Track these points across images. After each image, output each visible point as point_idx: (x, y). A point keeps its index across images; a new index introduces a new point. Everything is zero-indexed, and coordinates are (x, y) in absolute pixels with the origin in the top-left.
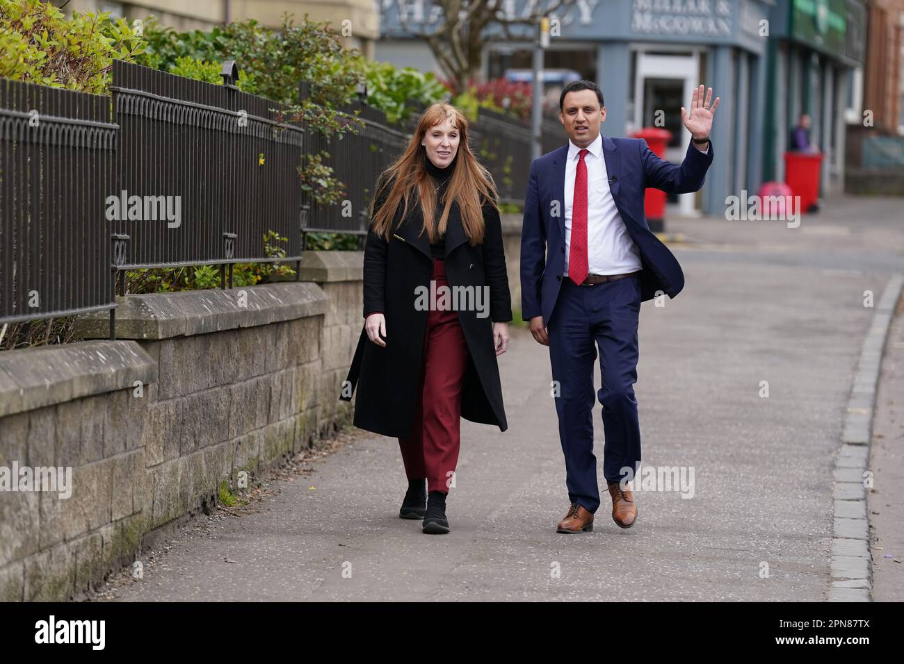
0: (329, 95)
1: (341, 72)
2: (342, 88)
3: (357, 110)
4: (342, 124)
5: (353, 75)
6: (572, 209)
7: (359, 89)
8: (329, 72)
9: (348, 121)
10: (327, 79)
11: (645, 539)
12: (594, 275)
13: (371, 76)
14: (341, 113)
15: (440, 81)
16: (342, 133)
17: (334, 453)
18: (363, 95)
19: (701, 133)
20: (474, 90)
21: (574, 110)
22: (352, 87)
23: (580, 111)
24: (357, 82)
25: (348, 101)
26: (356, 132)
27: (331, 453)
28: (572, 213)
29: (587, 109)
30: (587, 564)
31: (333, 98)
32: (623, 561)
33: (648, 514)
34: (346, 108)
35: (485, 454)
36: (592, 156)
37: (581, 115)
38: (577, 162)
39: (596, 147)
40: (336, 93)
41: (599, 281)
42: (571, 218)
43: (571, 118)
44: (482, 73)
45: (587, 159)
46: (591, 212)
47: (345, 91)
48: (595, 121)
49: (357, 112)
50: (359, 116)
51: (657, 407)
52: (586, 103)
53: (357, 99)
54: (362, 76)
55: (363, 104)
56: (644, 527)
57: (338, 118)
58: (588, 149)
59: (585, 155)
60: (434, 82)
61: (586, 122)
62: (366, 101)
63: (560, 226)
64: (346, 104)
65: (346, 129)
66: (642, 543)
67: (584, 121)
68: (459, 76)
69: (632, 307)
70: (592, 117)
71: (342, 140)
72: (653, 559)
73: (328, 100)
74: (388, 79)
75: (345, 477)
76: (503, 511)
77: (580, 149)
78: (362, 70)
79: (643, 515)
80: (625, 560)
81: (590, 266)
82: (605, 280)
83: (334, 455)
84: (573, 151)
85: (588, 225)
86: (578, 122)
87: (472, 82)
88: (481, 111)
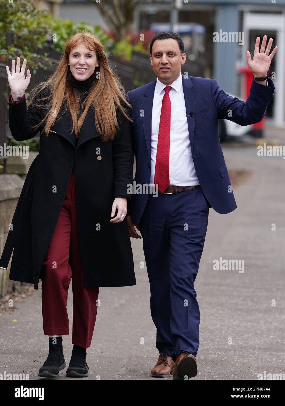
0: (27, 42)
1: (35, 25)
2: (36, 37)
3: (46, 52)
4: (36, 63)
5: (44, 28)
6: (158, 133)
7: (48, 37)
8: (26, 26)
9: (40, 60)
10: (25, 32)
11: (251, 357)
12: (173, 186)
13: (56, 29)
14: (35, 55)
15: (105, 32)
16: (36, 70)
17: (31, 295)
18: (51, 42)
19: (260, 73)
20: (129, 38)
21: (159, 55)
22: (43, 36)
23: (164, 55)
24: (46, 32)
25: (40, 46)
26: (45, 68)
27: (28, 296)
28: (157, 136)
29: (170, 54)
30: (210, 375)
31: (30, 44)
32: (235, 373)
33: (253, 339)
34: (38, 51)
35: (137, 296)
36: (174, 92)
37: (165, 59)
38: (163, 96)
39: (178, 85)
40: (32, 41)
41: (176, 191)
42: (157, 140)
43: (157, 61)
44: (134, 26)
45: (171, 93)
46: (173, 136)
47: (38, 39)
48: (176, 64)
49: (46, 54)
50: (49, 57)
51: (259, 263)
52: (170, 48)
53: (46, 45)
54: (50, 28)
55: (50, 49)
56: (250, 348)
57: (33, 59)
58: (172, 86)
59: (169, 90)
60: (101, 32)
61: (169, 64)
62: (53, 46)
63: (148, 146)
64: (39, 49)
65: (39, 66)
66: (250, 360)
67: (167, 63)
68: (118, 28)
69: (202, 214)
70: (174, 59)
71: (36, 74)
72: (256, 371)
73: (26, 45)
74: (68, 31)
75: (38, 313)
76: (150, 337)
77: (166, 86)
78: (50, 25)
79: (249, 340)
80: (237, 372)
81: (170, 179)
82: (182, 190)
83: (30, 297)
84: (160, 87)
85: (170, 146)
86: (162, 64)
87: (128, 32)
88: (134, 53)
